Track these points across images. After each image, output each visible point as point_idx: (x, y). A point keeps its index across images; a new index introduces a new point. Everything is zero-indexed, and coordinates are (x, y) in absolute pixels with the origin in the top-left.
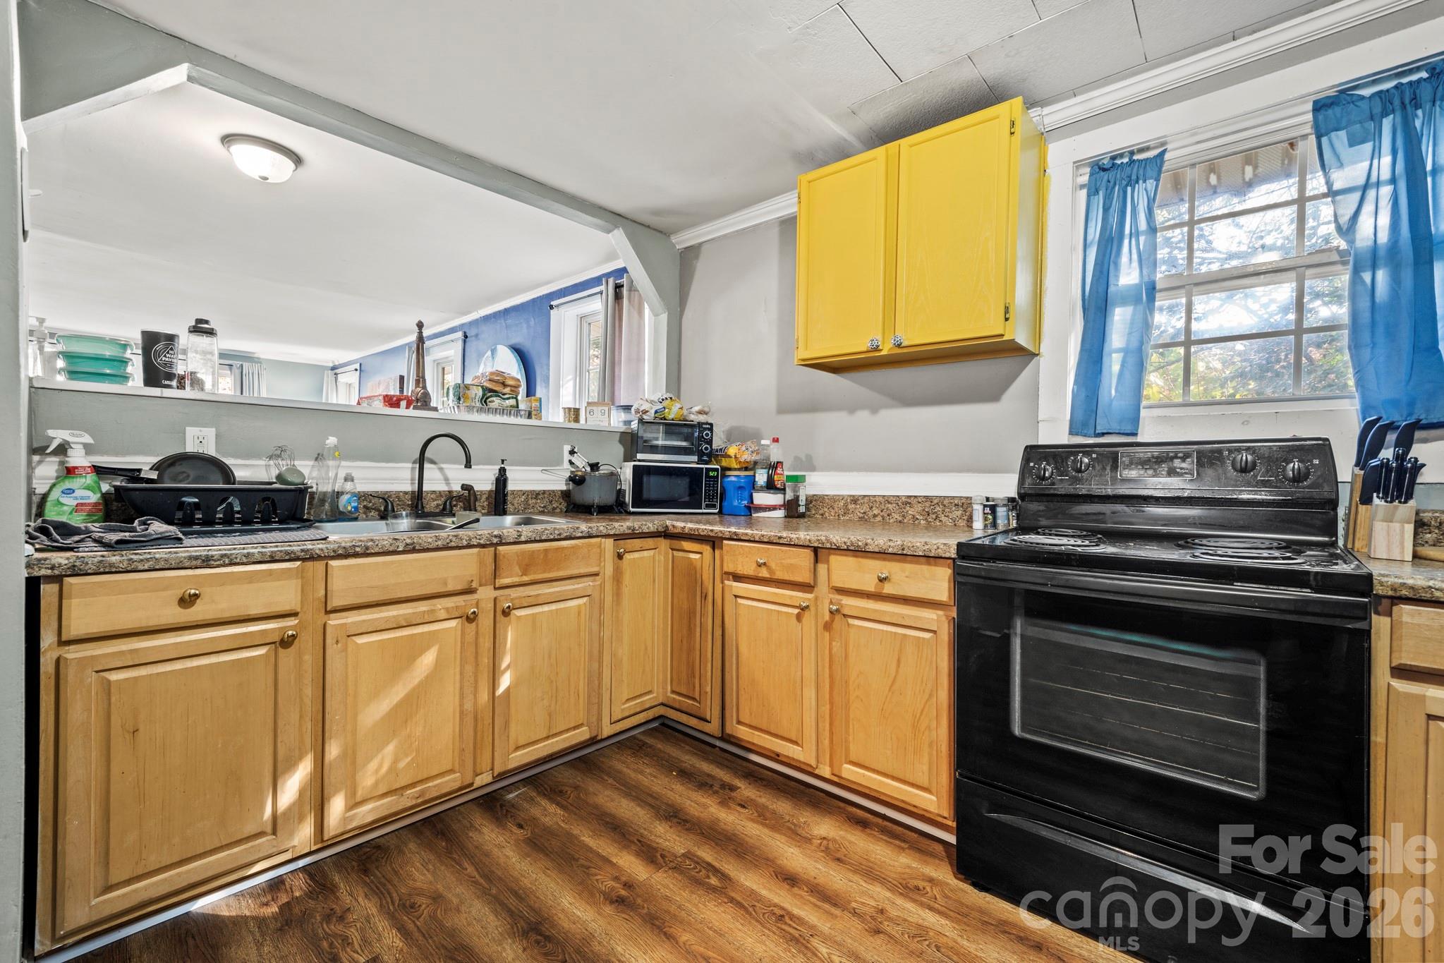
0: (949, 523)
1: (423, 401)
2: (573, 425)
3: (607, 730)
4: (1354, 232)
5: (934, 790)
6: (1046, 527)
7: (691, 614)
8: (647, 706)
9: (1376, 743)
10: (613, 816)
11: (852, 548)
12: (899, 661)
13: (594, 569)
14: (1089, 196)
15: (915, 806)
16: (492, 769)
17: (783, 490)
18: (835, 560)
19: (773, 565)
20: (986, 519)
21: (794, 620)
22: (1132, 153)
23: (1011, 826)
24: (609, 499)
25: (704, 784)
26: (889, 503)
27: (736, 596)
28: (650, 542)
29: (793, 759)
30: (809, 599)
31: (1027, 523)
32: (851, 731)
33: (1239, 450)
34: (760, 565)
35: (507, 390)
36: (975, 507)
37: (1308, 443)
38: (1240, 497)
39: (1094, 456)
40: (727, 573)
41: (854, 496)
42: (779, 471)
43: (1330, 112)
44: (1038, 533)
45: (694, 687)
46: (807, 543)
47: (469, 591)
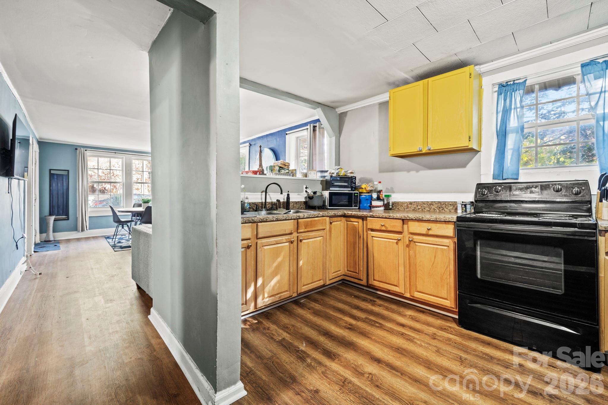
0: (448, 211)
1: (262, 172)
2: (305, 178)
3: (328, 282)
4: (596, 110)
5: (449, 300)
6: (486, 211)
7: (355, 243)
8: (339, 275)
9: (601, 276)
10: (338, 308)
11: (417, 219)
12: (435, 257)
13: (324, 227)
14: (498, 95)
15: (442, 305)
16: (297, 292)
17: (383, 200)
18: (410, 223)
19: (387, 226)
20: (463, 209)
21: (395, 243)
22: (514, 81)
23: (477, 308)
24: (321, 204)
25: (364, 300)
26: (424, 204)
27: (372, 237)
28: (339, 219)
29: (396, 291)
30: (401, 237)
31: (478, 211)
32: (417, 280)
33: (555, 184)
34: (382, 226)
35: (286, 167)
36: (458, 205)
37: (580, 182)
38: (556, 200)
39: (503, 187)
40: (369, 229)
41: (410, 202)
42: (381, 193)
43: (587, 68)
44: (483, 213)
45: (356, 268)
46: (400, 218)
47: (291, 234)
